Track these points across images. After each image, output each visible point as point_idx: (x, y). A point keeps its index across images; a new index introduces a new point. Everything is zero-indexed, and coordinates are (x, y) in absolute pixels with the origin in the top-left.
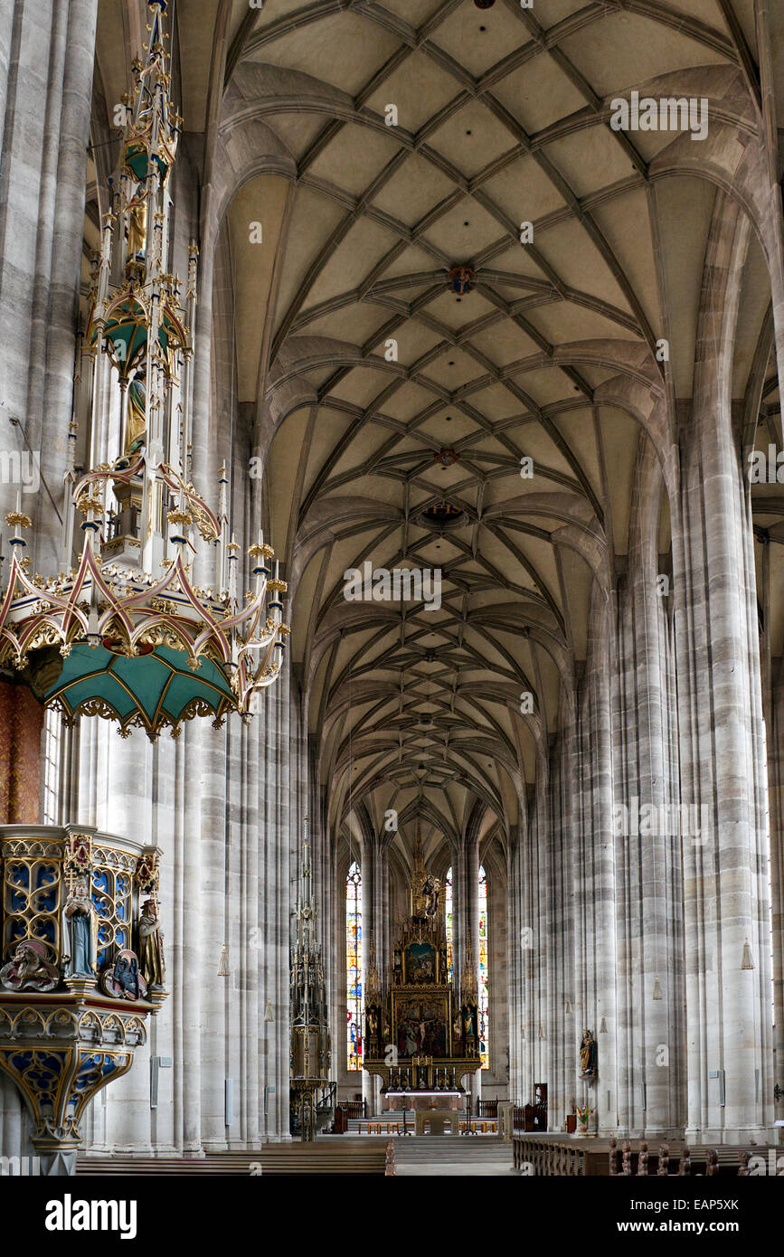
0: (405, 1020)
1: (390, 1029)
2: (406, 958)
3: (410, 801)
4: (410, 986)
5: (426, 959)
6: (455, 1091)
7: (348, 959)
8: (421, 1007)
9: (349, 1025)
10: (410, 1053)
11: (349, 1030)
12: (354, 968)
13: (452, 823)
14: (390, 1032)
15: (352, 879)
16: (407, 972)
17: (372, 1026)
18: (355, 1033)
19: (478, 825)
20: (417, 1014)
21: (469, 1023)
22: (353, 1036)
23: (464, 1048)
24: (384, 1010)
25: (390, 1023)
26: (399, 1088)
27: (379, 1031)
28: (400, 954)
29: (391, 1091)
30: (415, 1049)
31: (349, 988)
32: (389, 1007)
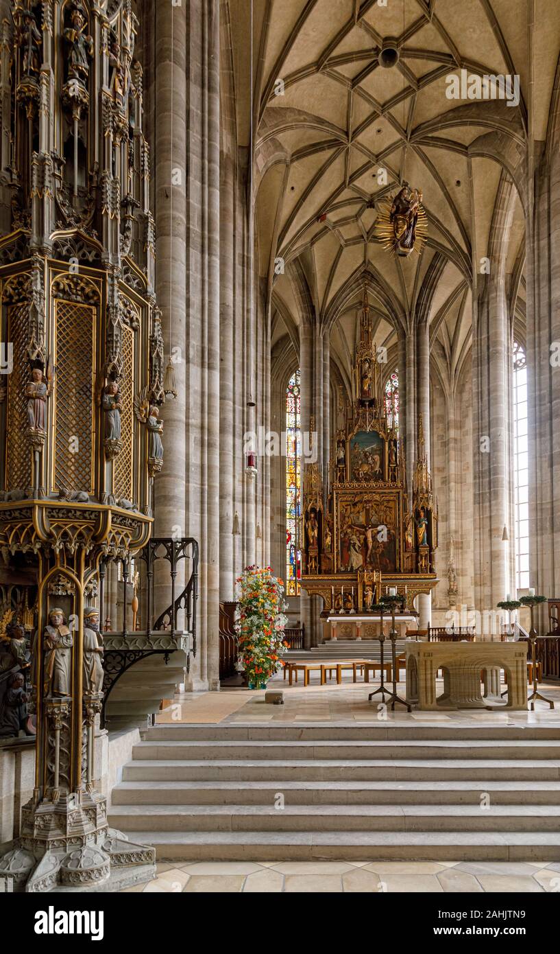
0: (350, 527)
1: (332, 537)
2: (351, 450)
3: (355, 268)
4: (355, 484)
5: (373, 452)
6: (407, 614)
7: (288, 477)
8: (367, 511)
9: (288, 546)
10: (355, 566)
11: (288, 553)
12: (292, 486)
13: (400, 296)
14: (332, 541)
15: (292, 391)
16: (352, 468)
17: (311, 533)
18: (294, 556)
19: (430, 298)
20: (362, 519)
21: (422, 530)
22: (292, 559)
23: (417, 562)
24: (327, 514)
25: (331, 530)
26: (342, 611)
27: (320, 540)
28: (344, 446)
29: (333, 615)
30: (361, 563)
31: (288, 507)
32: (331, 510)
